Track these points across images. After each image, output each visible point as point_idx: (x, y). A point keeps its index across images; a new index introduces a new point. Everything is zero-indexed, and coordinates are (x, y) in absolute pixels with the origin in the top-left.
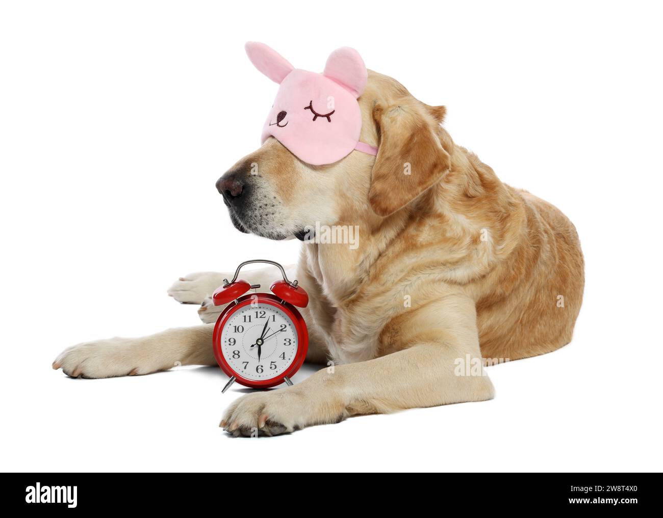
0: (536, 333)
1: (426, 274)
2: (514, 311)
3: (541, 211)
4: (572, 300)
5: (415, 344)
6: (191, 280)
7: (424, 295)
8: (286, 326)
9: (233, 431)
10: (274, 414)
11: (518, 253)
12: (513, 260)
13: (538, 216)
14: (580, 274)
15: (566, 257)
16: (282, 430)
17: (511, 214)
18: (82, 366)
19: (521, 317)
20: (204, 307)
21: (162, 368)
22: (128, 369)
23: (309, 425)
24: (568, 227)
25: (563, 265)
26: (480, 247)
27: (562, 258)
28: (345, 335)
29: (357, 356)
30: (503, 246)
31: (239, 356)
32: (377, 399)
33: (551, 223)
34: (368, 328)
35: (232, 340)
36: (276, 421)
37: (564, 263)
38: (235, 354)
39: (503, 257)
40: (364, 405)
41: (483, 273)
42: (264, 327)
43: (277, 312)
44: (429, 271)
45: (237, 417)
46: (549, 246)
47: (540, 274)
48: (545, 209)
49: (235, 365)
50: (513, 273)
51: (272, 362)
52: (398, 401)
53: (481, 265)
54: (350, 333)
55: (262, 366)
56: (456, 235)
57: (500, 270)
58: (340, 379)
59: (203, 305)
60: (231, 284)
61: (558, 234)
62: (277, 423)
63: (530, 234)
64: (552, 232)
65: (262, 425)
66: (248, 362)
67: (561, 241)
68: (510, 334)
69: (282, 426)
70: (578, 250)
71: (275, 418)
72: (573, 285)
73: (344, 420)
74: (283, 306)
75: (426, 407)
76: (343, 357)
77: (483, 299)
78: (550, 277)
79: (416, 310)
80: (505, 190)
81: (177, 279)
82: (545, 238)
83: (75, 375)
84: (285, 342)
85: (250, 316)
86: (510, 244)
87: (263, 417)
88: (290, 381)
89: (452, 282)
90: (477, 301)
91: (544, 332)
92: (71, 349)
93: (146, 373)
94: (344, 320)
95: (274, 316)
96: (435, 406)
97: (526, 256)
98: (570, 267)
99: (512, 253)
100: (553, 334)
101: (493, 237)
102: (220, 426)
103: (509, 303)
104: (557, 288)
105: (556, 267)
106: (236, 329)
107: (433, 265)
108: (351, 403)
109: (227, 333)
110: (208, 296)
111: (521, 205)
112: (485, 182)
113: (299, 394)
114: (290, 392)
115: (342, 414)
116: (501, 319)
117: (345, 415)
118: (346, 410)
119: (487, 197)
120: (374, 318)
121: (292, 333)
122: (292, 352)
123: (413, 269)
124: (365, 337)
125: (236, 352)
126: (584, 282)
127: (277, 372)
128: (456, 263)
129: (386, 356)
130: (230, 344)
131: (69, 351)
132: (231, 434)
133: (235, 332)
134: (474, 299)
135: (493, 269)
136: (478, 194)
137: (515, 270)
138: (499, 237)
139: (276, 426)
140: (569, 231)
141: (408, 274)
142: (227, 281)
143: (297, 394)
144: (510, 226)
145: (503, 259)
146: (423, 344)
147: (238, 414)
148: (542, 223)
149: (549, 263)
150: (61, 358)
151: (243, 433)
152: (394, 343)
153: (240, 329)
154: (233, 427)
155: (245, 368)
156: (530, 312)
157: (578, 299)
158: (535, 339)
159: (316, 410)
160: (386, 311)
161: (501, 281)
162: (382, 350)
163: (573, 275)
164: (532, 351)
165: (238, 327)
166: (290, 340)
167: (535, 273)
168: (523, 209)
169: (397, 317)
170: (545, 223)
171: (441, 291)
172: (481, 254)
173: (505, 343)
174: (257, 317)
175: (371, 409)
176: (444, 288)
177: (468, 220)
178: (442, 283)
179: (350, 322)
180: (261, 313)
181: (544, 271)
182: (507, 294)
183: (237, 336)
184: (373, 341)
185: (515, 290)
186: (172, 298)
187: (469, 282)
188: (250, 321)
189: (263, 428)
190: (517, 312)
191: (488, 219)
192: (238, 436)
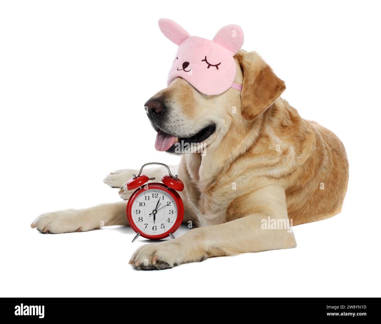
0: (319, 208)
1: (256, 172)
2: (306, 196)
3: (323, 135)
4: (341, 188)
5: (249, 214)
6: (117, 174)
7: (254, 184)
8: (170, 203)
9: (137, 266)
10: (162, 256)
11: (310, 161)
12: (307, 166)
13: (322, 139)
14: (346, 173)
15: (338, 164)
16: (167, 266)
17: (307, 139)
18: (49, 226)
19: (310, 199)
20: (122, 190)
21: (96, 227)
22: (76, 228)
23: (183, 263)
24: (339, 145)
25: (336, 168)
26: (288, 156)
27: (335, 164)
28: (206, 209)
29: (213, 222)
30: (301, 157)
31: (142, 221)
32: (226, 247)
33: (329, 143)
34: (220, 205)
35: (138, 211)
36: (163, 261)
37: (336, 167)
38: (140, 219)
39: (301, 163)
40: (217, 251)
41: (289, 172)
42: (157, 203)
43: (165, 194)
44: (257, 170)
45: (139, 258)
46: (327, 157)
47: (322, 174)
48: (326, 134)
49: (140, 226)
50: (307, 173)
51: (162, 224)
52: (238, 248)
53: (288, 167)
54: (209, 208)
55: (156, 227)
56: (274, 148)
57: (299, 171)
58: (203, 235)
59: (122, 189)
60: (137, 177)
61: (333, 149)
62: (163, 262)
63: (317, 150)
64: (330, 148)
65: (154, 263)
66: (147, 224)
67: (335, 153)
68: (303, 209)
69: (166, 264)
70: (345, 159)
71: (162, 259)
72: (342, 179)
73: (205, 259)
74: (169, 191)
75: (255, 252)
76: (205, 221)
77: (289, 188)
78: (328, 175)
79: (249, 194)
80: (303, 123)
81: (109, 173)
82: (326, 152)
83: (44, 232)
84: (170, 212)
85: (149, 197)
86: (305, 156)
87: (155, 258)
88: (173, 235)
89: (271, 177)
90: (286, 189)
91: (324, 207)
92: (42, 216)
93: (87, 230)
94: (206, 200)
95: (163, 196)
96: (261, 251)
97: (315, 163)
98: (340, 169)
99: (307, 161)
100: (329, 208)
101: (295, 151)
102: (129, 263)
103: (304, 191)
104: (332, 182)
105: (331, 170)
106: (141, 204)
107: (260, 167)
108: (210, 249)
109: (135, 206)
110: (125, 183)
111: (313, 133)
112: (293, 117)
113: (178, 244)
114: (173, 243)
115: (204, 256)
116: (299, 200)
117: (205, 257)
118: (206, 254)
119: (293, 127)
120: (223, 198)
121: (174, 207)
122: (174, 218)
123: (248, 168)
124: (218, 210)
125: (141, 218)
126: (348, 177)
127: (165, 230)
128: (273, 166)
129: (231, 221)
130: (137, 213)
131: (40, 217)
132: (136, 268)
133: (140, 206)
134: (284, 188)
135: (295, 171)
136: (288, 125)
137: (308, 171)
138: (299, 151)
139: (163, 263)
140: (340, 147)
141: (245, 172)
142: (135, 175)
143: (176, 244)
144: (305, 145)
145: (302, 165)
146: (253, 214)
147: (140, 256)
148: (324, 143)
149: (327, 167)
150: (36, 221)
151: (142, 268)
152: (236, 214)
153: (143, 204)
154: (137, 264)
155: (146, 228)
156: (316, 196)
157: (344, 187)
158: (319, 211)
159: (188, 254)
160: (231, 194)
161: (300, 178)
162: (228, 218)
163: (341, 174)
164: (318, 218)
165: (142, 203)
166: (173, 211)
167: (319, 173)
168: (314, 135)
169: (237, 198)
170: (326, 143)
171: (264, 183)
172: (288, 160)
173: (300, 214)
174: (153, 197)
175: (222, 253)
176: (265, 181)
177: (281, 141)
178: (264, 178)
179: (210, 201)
180: (155, 195)
181: (325, 172)
182: (303, 186)
183: (141, 208)
184: (223, 213)
185: (308, 183)
186: (106, 184)
187: (281, 177)
188: (149, 199)
189: (155, 265)
190: (307, 196)
191: (293, 140)
192: (140, 270)
